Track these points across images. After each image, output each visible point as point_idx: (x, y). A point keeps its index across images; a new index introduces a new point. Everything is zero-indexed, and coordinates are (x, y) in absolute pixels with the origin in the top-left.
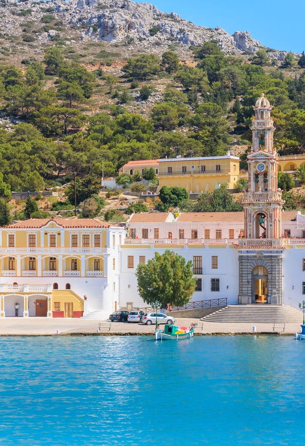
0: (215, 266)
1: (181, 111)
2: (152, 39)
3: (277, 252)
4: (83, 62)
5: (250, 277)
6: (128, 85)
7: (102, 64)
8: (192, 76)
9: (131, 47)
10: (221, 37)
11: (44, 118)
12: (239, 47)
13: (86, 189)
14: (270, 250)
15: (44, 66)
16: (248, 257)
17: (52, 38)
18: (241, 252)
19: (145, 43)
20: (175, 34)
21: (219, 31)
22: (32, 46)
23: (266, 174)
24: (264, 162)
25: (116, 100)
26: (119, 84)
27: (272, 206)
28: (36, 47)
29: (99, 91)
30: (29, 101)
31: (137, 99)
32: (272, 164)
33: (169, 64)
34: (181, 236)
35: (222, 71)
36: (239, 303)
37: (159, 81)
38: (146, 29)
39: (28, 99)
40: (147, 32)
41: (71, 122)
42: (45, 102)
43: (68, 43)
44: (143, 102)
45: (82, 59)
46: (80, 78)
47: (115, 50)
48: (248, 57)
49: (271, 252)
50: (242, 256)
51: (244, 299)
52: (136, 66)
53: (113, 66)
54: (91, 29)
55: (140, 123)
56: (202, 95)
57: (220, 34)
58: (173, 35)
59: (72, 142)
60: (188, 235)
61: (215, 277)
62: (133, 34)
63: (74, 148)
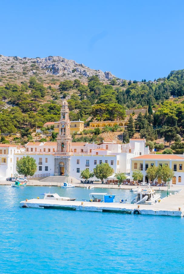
0: (46, 162)
1: (77, 103)
2: (73, 74)
3: (68, 157)
4: (45, 83)
5: (58, 166)
6: (60, 92)
7: (52, 84)
8: (83, 89)
9: (64, 77)
10: (100, 74)
11: (23, 105)
12: (107, 77)
13: (26, 133)
14: (65, 156)
15: (29, 84)
16: (57, 158)
17: (34, 73)
18: (55, 157)
19: (70, 75)
20: (82, 72)
21: (99, 71)
22: (26, 76)
23: (65, 129)
24: (64, 124)
25: (54, 98)
26: (57, 92)
27: (66, 140)
28: (27, 77)
29: (48, 95)
30: (19, 98)
31: (61, 98)
32: (67, 125)
33: (77, 84)
34: (44, 151)
35: (95, 87)
36: (54, 175)
37: (72, 91)
38: (71, 70)
39: (19, 97)
40: (71, 71)
41: (34, 107)
42: (25, 99)
43: (40, 75)
44: (64, 99)
45: (44, 82)
46: (41, 89)
47: (58, 78)
48: (110, 81)
49: (65, 157)
50: (55, 158)
51: (56, 174)
52: (63, 85)
53: (56, 84)
54: (49, 70)
55: (56, 108)
56: (87, 97)
57: (99, 72)
58: (81, 73)
59: (29, 115)
60: (47, 150)
61: (47, 166)
62: (66, 72)
63: (30, 117)
